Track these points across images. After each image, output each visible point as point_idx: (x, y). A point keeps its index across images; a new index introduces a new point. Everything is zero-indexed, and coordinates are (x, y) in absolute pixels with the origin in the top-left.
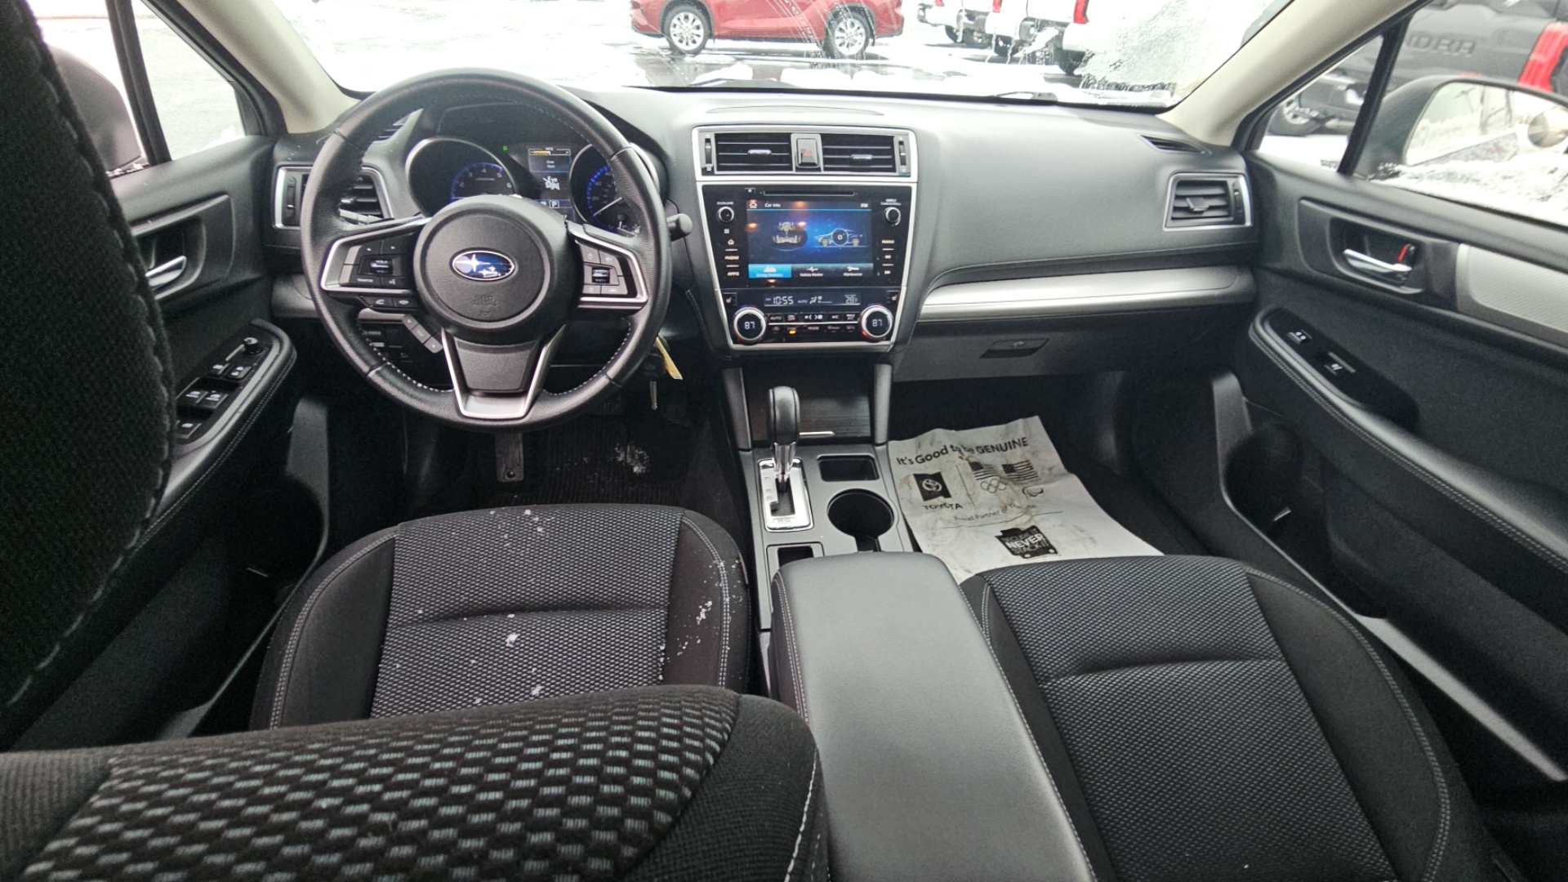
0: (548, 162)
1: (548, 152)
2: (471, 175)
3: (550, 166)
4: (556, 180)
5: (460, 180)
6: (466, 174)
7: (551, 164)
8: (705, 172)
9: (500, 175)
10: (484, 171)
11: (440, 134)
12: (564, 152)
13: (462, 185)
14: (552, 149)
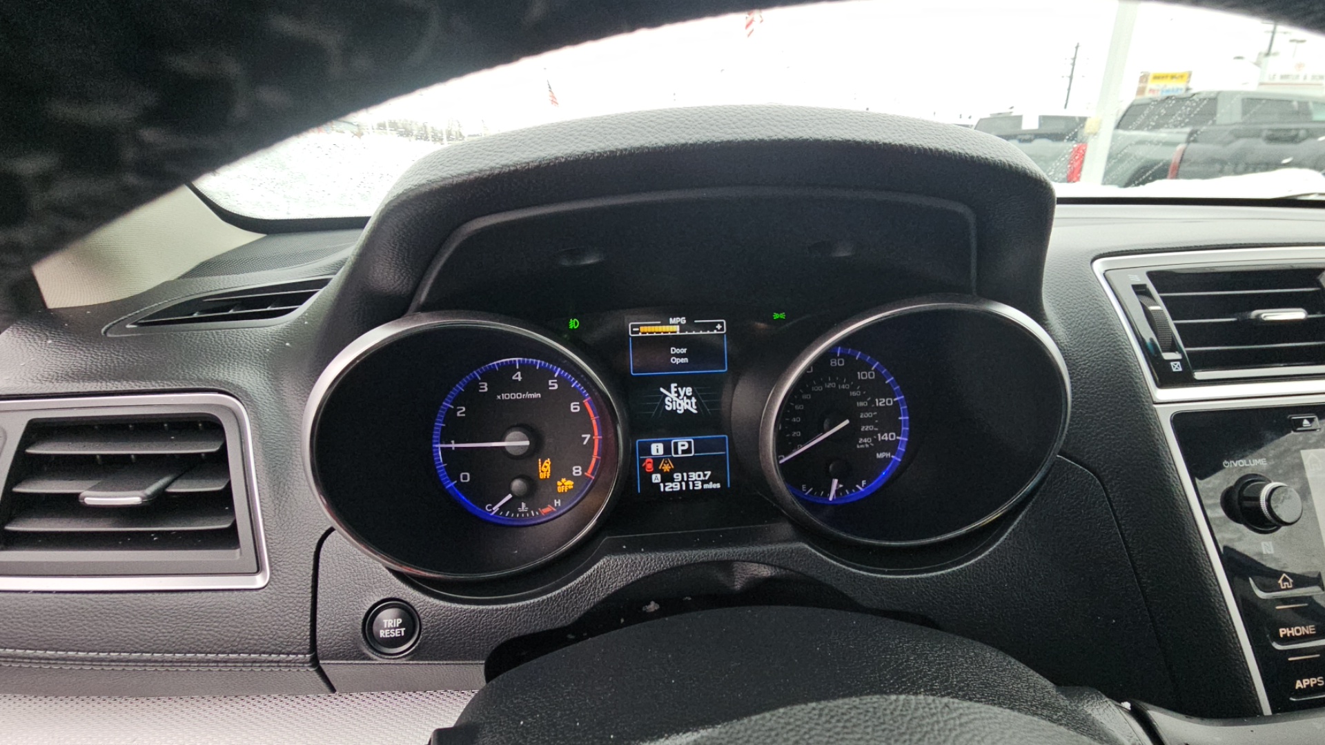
0: (674, 350)
1: (674, 327)
2: (485, 388)
3: (677, 361)
4: (689, 390)
5: (457, 402)
6: (475, 384)
7: (678, 356)
8: (1166, 378)
9: (554, 385)
10: (518, 377)
11: (426, 308)
12: (713, 326)
13: (461, 412)
14: (683, 320)
